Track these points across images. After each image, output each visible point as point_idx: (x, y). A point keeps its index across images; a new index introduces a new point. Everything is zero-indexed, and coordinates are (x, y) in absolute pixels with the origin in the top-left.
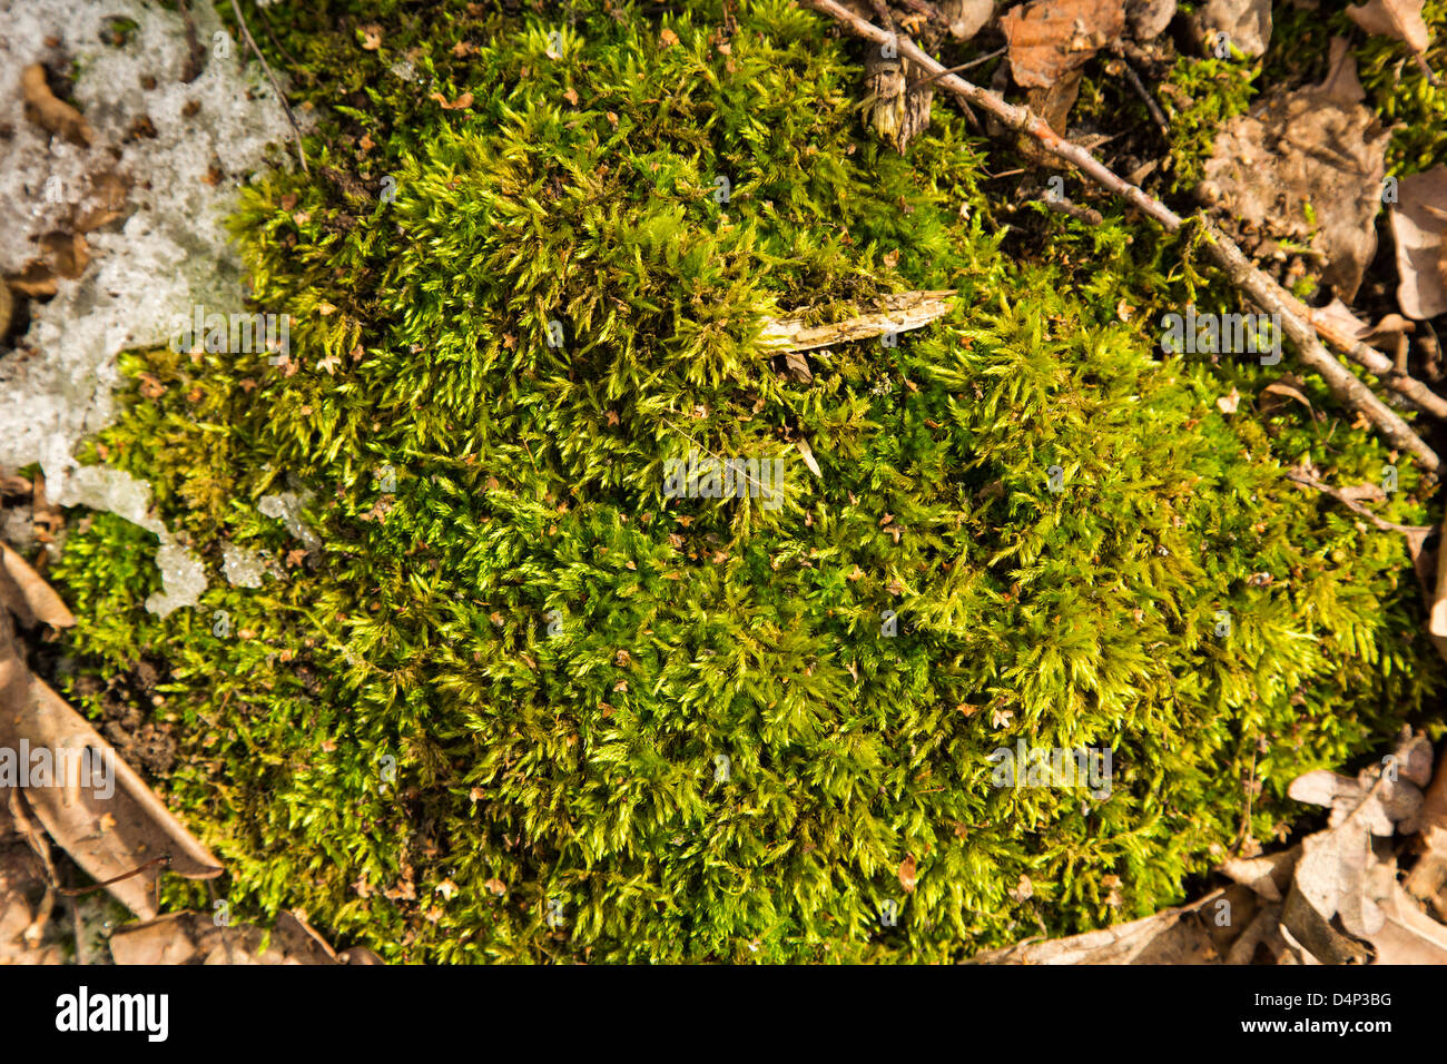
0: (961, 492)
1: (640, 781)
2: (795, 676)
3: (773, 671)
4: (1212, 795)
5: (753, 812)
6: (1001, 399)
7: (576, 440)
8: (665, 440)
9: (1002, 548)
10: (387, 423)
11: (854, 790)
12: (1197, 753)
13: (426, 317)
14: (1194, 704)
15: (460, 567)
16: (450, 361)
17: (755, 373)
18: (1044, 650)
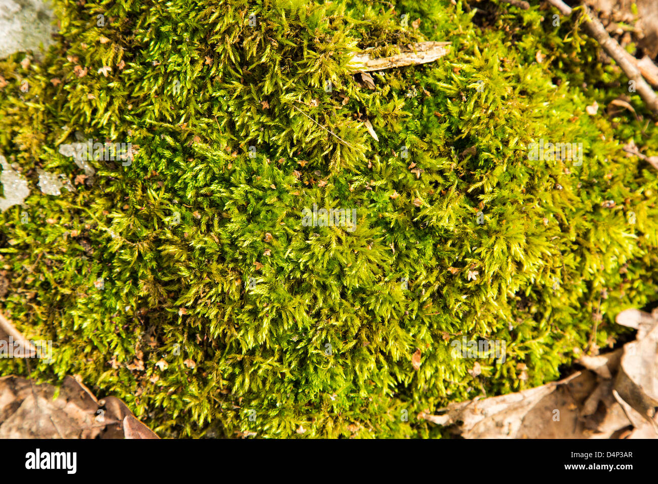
0: (453, 152)
1: (276, 305)
2: (362, 249)
3: (350, 246)
4: (576, 321)
5: (338, 324)
6: (476, 102)
7: (244, 116)
8: (294, 117)
9: (474, 183)
10: (136, 104)
11: (391, 313)
12: (569, 298)
13: (162, 46)
14: (571, 271)
15: (176, 186)
16: (175, 70)
17: (345, 83)
18: (497, 238)
